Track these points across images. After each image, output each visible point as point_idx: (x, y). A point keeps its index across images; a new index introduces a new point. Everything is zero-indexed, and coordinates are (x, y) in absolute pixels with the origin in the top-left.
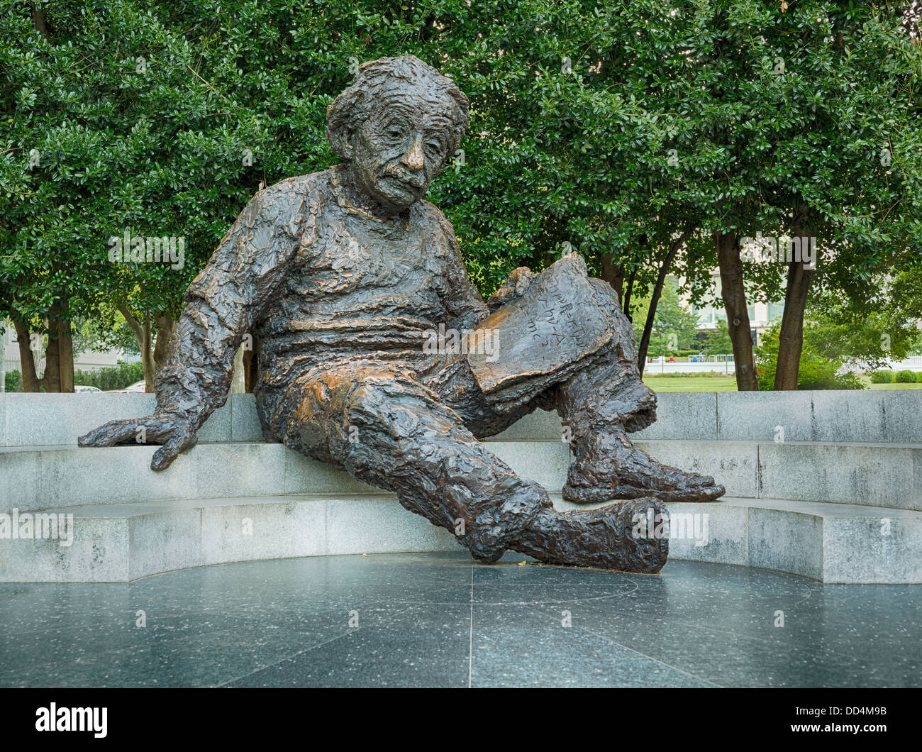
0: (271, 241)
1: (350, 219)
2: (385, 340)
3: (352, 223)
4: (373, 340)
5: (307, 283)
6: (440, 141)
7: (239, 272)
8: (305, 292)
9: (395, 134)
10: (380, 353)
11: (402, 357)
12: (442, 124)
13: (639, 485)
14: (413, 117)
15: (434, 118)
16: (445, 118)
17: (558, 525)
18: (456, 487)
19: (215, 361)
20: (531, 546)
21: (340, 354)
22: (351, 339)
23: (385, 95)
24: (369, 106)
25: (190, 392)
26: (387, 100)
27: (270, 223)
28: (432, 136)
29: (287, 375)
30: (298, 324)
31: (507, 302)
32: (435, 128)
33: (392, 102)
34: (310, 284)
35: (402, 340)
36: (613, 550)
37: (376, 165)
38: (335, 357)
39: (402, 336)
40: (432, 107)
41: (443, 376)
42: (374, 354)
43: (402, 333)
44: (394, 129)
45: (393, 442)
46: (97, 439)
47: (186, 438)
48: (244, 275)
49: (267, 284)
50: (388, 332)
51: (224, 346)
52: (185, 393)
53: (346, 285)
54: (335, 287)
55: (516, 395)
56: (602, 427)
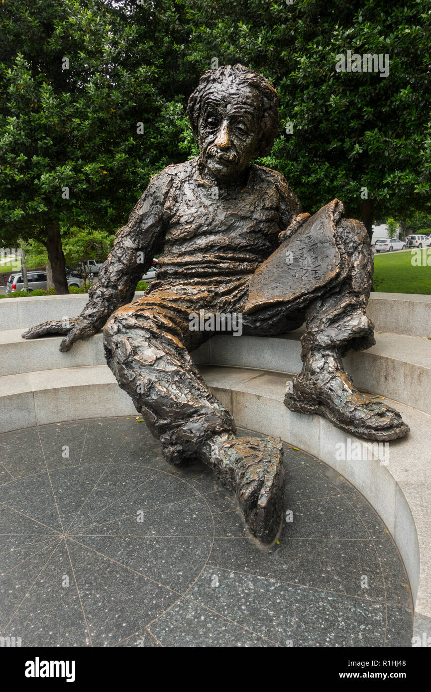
0: (150, 207)
1: (200, 188)
2: (202, 270)
3: (200, 191)
6: (245, 125)
9: (211, 123)
10: (196, 280)
11: (207, 283)
14: (220, 109)
15: (235, 106)
16: (245, 106)
19: (112, 284)
21: (174, 280)
22: (181, 270)
23: (204, 95)
24: (198, 106)
26: (204, 99)
27: (152, 195)
32: (238, 114)
35: (214, 270)
37: (203, 149)
38: (171, 283)
39: (215, 268)
40: (233, 98)
41: (235, 296)
42: (192, 281)
43: (215, 265)
44: (210, 119)
47: (76, 334)
48: (135, 230)
49: (149, 234)
50: (205, 265)
51: (118, 275)
53: (186, 233)
54: (179, 235)
55: (267, 316)
56: (319, 350)
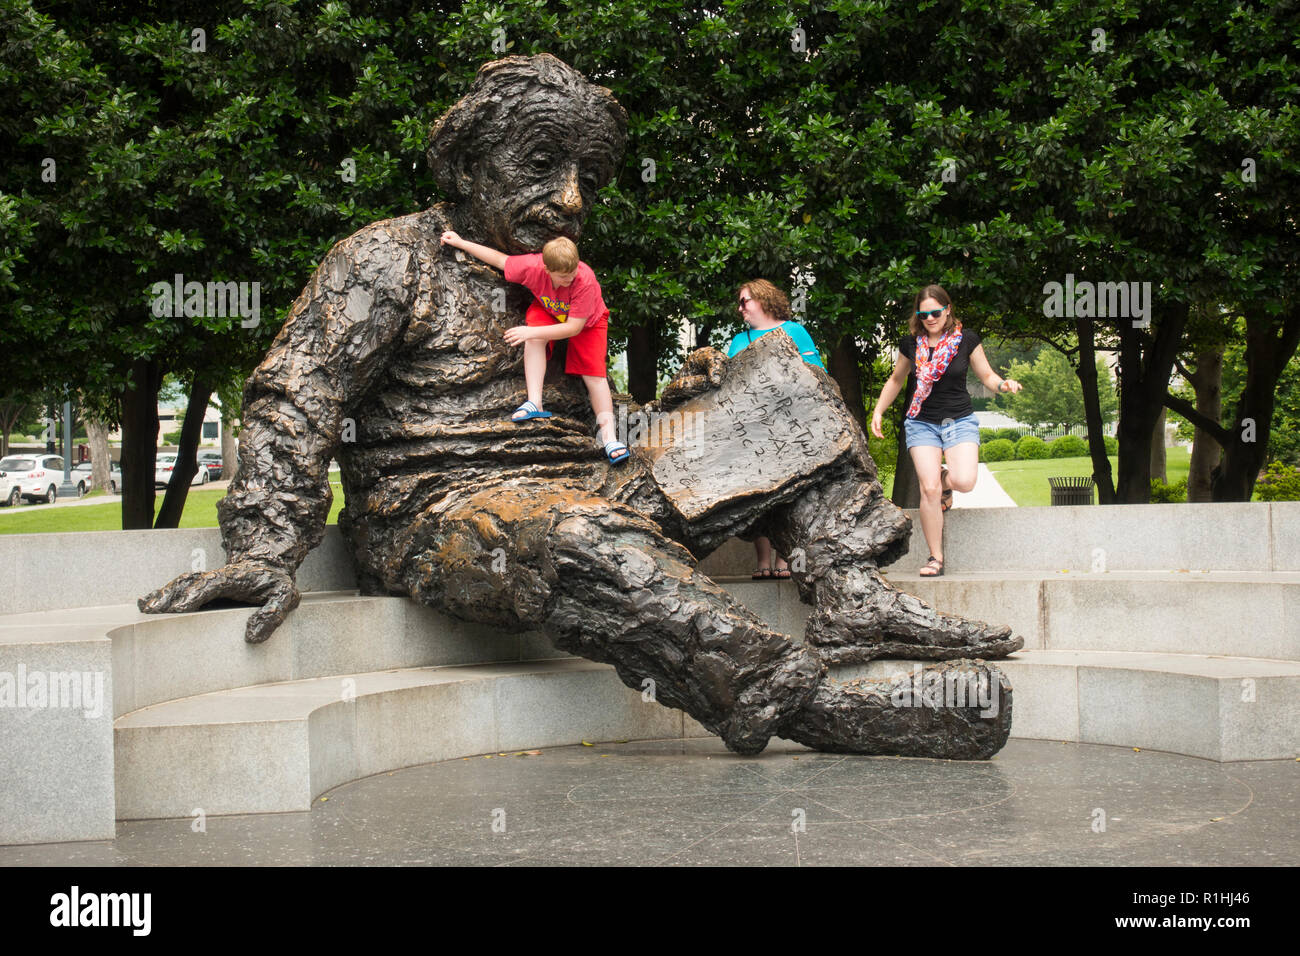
0: (370, 311)
1: (472, 281)
2: (540, 449)
3: (476, 286)
4: (524, 450)
5: (422, 370)
7: (331, 356)
8: (423, 382)
9: (539, 164)
10: (537, 467)
11: (564, 473)
12: (603, 151)
13: (913, 640)
14: (568, 141)
15: (594, 143)
17: (847, 701)
18: (712, 655)
19: (308, 483)
20: (806, 730)
21: (480, 471)
22: (496, 448)
23: (528, 109)
24: (503, 124)
25: (280, 528)
26: (532, 117)
27: (367, 285)
28: (589, 167)
29: (408, 501)
30: (417, 429)
31: (695, 395)
32: (594, 157)
33: (539, 120)
34: (427, 373)
35: (561, 449)
36: (929, 731)
37: (514, 206)
38: (475, 475)
39: (561, 444)
40: (591, 128)
42: (529, 469)
43: (559, 440)
44: (539, 157)
45: (620, 595)
46: (172, 600)
48: (337, 360)
49: (367, 371)
51: (318, 462)
52: (272, 531)
53: (479, 374)
54: (465, 376)
55: (729, 523)
56: (850, 564)
